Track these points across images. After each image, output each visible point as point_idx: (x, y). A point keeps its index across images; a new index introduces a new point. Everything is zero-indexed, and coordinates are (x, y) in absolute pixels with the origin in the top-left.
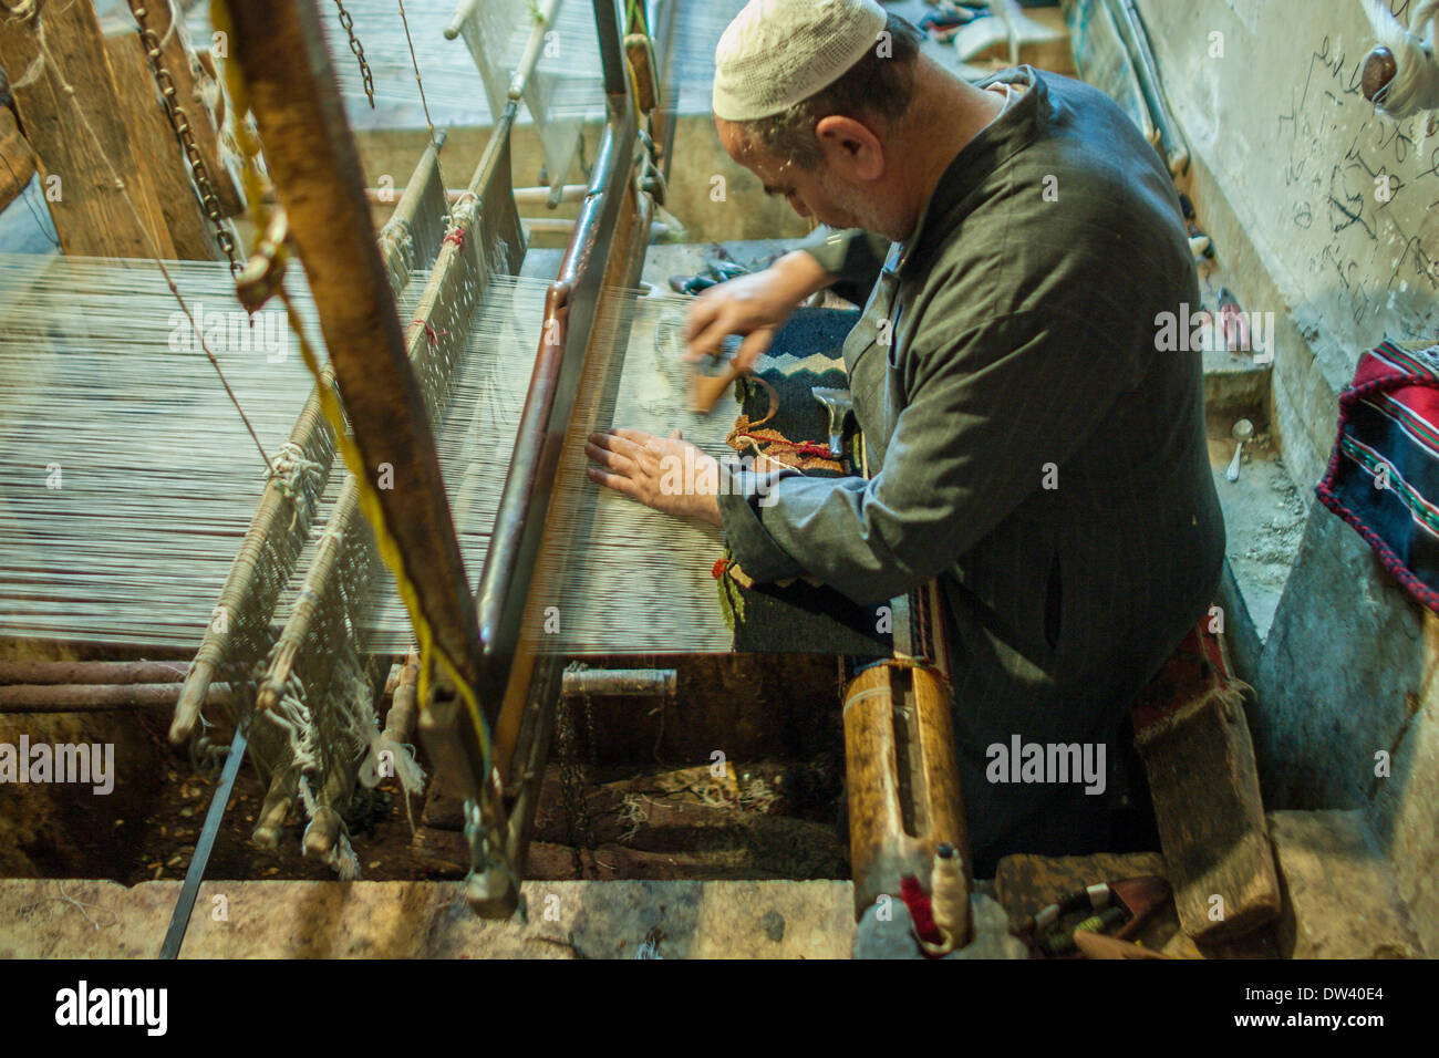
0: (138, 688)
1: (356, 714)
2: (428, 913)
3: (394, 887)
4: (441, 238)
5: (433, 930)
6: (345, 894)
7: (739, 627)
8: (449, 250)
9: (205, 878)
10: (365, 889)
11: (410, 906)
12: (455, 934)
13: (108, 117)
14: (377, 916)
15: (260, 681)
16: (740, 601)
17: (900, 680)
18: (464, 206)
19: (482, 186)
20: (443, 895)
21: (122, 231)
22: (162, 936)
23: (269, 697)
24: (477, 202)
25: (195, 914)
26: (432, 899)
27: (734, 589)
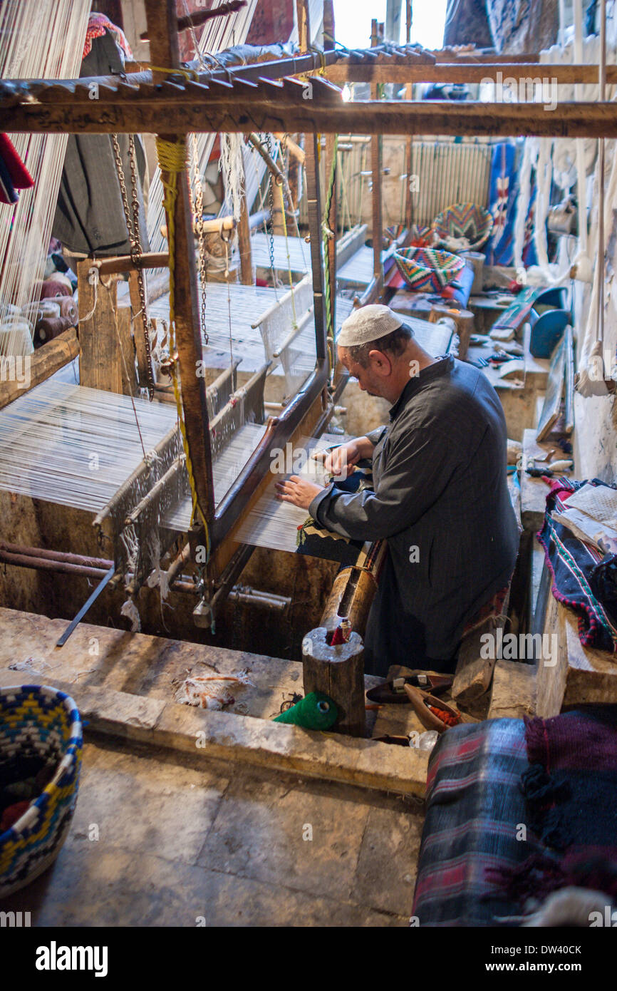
0: (67, 564)
1: (154, 551)
2: (162, 648)
3: (152, 637)
4: (228, 401)
5: (162, 653)
6: (133, 636)
7: (301, 546)
8: (228, 406)
9: (81, 621)
10: (140, 636)
11: (155, 644)
12: (170, 656)
13: (111, 338)
14: (143, 645)
15: (127, 516)
16: (304, 538)
17: (355, 574)
18: (240, 393)
19: (249, 388)
20: (169, 643)
21: (105, 384)
22: (60, 636)
23: (129, 521)
24: (245, 392)
25: (75, 632)
26: (165, 644)
27: (303, 534)
